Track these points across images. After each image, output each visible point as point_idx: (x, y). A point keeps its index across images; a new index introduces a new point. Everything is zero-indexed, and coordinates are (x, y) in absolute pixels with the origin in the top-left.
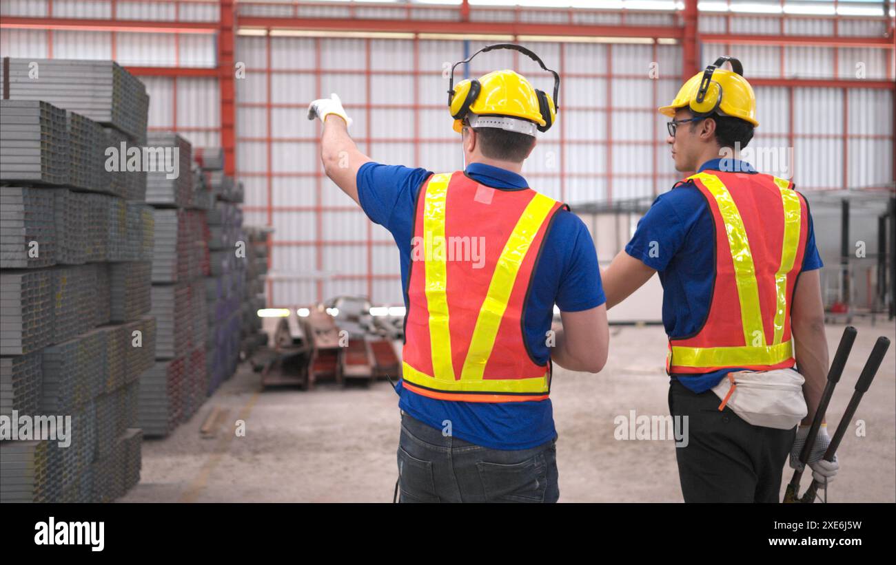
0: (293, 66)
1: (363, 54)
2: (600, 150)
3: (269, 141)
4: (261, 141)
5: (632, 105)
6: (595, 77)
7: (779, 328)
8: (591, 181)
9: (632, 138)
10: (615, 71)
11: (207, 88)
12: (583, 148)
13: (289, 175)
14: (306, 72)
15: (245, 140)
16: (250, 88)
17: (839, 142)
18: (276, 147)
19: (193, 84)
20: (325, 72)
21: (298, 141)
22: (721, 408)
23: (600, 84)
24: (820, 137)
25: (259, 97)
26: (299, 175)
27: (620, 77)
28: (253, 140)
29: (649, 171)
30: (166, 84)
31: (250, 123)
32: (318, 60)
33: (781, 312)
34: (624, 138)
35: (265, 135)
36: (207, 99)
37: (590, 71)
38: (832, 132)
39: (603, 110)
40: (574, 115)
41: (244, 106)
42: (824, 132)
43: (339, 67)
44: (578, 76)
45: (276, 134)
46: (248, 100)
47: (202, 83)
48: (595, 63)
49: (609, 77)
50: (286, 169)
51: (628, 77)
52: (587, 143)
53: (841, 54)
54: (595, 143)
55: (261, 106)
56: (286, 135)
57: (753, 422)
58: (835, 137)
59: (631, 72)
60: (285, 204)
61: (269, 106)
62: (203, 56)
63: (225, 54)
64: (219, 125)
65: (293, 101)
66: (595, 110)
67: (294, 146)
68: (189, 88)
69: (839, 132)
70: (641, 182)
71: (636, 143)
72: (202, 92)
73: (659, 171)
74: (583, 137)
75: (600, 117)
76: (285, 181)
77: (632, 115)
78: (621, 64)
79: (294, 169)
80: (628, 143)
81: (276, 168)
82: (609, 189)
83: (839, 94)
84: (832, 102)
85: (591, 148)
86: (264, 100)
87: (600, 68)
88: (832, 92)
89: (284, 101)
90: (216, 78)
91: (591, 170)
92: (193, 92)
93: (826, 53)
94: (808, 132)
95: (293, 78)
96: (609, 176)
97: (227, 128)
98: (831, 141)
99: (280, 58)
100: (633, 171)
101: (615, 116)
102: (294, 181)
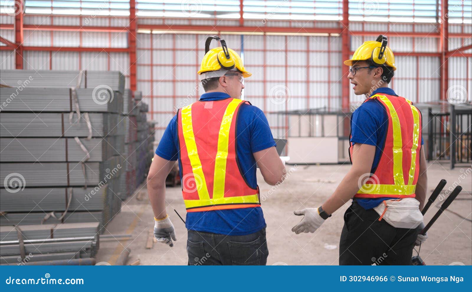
0: (163, 47)
1: (195, 41)
2: (304, 85)
3: (152, 81)
4: (148, 81)
5: (319, 64)
6: (301, 51)
7: (411, 176)
8: (300, 100)
9: (319, 79)
10: (311, 49)
11: (123, 57)
12: (296, 84)
13: (161, 97)
14: (169, 50)
15: (140, 81)
16: (143, 57)
17: (415, 82)
18: (155, 84)
19: (117, 55)
20: (177, 50)
21: (165, 81)
22: (380, 220)
23: (304, 55)
24: (406, 79)
25: (147, 61)
26: (165, 97)
27: (313, 51)
28: (144, 81)
29: (327, 95)
30: (105, 55)
31: (143, 73)
32: (174, 44)
33: (413, 168)
34: (315, 79)
35: (150, 78)
36: (123, 62)
37: (299, 49)
38: (411, 77)
39: (305, 67)
40: (292, 69)
41: (140, 65)
42: (408, 77)
43: (183, 47)
44: (294, 51)
45: (155, 78)
46: (142, 63)
47: (121, 55)
48: (301, 45)
49: (308, 51)
50: (159, 94)
51: (317, 51)
52: (298, 82)
53: (416, 40)
54: (302, 82)
55: (148, 65)
56: (159, 79)
57: (396, 226)
58: (413, 79)
59: (318, 49)
60: (159, 110)
61: (152, 65)
62: (122, 43)
63: (132, 41)
64: (129, 74)
65: (163, 63)
66: (301, 67)
67: (163, 84)
68: (115, 57)
69: (415, 76)
70: (323, 100)
71: (321, 82)
72: (121, 59)
73: (331, 95)
74: (296, 79)
75: (304, 70)
76: (159, 99)
77: (319, 69)
78: (314, 45)
79: (163, 94)
80: (317, 82)
81: (155, 94)
82: (308, 104)
83: (415, 59)
84: (411, 63)
85: (300, 84)
86: (150, 63)
87: (304, 48)
88: (411, 58)
89: (159, 63)
90: (128, 53)
91: (300, 94)
92: (117, 59)
93: (409, 40)
94: (400, 77)
95: (163, 52)
96: (308, 97)
97: (133, 75)
98: (411, 81)
99: (157, 43)
100: (319, 95)
101: (311, 69)
102: (163, 100)
